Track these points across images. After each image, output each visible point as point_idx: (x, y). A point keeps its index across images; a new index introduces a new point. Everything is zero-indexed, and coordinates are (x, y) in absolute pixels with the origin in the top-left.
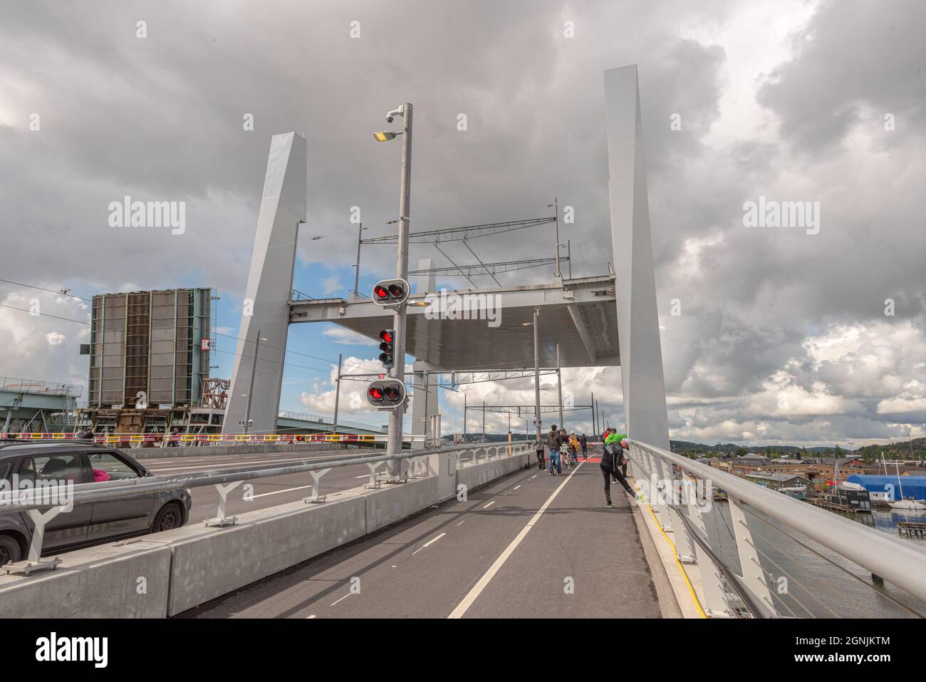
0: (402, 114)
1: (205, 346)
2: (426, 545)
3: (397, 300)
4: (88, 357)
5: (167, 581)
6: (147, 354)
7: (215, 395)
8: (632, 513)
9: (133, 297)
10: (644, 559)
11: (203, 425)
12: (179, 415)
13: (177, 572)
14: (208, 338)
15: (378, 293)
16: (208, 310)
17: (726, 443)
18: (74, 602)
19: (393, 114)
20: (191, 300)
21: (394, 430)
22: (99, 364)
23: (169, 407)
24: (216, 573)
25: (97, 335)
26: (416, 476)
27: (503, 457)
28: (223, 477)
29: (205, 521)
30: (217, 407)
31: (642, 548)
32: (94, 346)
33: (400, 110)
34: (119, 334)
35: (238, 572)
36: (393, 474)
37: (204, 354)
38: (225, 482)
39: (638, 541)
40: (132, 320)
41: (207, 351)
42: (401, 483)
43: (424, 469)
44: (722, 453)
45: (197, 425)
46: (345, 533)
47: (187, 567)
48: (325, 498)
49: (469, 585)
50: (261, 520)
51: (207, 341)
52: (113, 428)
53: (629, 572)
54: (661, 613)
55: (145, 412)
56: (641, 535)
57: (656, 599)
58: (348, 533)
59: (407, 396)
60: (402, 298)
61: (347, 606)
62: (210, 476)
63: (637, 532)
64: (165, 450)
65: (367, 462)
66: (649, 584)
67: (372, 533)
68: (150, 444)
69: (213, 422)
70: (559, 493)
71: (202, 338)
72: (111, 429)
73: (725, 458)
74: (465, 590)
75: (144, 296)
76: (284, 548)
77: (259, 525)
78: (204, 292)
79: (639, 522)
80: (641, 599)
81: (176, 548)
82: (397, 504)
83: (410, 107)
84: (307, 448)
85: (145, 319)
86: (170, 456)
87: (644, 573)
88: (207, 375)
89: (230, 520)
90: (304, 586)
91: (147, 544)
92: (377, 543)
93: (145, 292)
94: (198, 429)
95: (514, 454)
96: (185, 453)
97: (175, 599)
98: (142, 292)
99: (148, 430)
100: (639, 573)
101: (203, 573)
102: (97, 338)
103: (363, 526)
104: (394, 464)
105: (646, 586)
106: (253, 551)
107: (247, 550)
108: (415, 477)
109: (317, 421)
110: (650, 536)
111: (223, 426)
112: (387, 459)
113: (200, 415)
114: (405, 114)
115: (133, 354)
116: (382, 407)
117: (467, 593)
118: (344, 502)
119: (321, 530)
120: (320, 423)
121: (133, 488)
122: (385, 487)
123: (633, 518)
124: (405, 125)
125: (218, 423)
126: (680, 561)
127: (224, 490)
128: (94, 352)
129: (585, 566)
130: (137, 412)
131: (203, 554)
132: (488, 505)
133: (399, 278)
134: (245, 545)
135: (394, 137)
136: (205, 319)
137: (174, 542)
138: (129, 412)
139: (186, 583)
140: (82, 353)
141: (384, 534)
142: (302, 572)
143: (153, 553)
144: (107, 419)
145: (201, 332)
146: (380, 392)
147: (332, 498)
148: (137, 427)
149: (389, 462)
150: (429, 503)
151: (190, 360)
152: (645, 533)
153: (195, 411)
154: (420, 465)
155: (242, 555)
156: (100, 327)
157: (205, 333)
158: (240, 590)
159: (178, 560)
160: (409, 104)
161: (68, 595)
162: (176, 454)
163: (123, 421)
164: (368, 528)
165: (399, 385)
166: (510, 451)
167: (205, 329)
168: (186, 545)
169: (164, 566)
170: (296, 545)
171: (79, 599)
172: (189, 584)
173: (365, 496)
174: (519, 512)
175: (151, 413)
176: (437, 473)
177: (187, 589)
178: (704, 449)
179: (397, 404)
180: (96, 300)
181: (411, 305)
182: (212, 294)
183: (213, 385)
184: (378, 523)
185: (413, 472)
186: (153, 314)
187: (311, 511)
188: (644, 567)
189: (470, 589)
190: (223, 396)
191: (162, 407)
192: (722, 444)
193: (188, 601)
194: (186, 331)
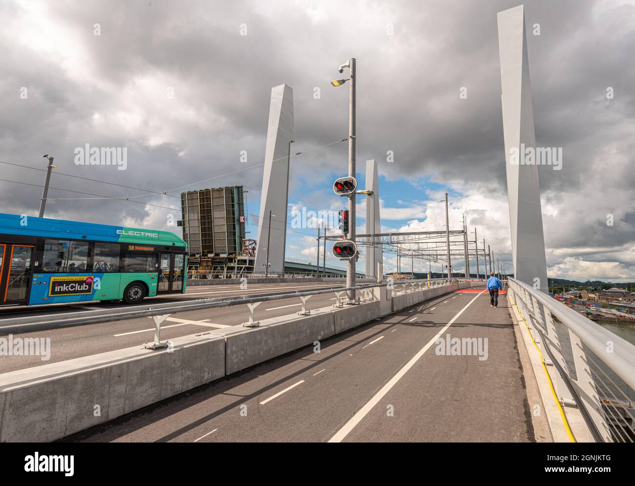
0: (349, 66)
1: (242, 220)
2: (371, 343)
3: (349, 191)
4: (182, 227)
5: (224, 356)
6: (212, 225)
7: (249, 249)
8: (514, 329)
9: (202, 193)
10: (519, 360)
11: (244, 266)
12: (231, 260)
13: (229, 351)
14: (243, 216)
15: (337, 187)
16: (242, 199)
17: (594, 280)
18: (177, 365)
19: (343, 67)
20: (232, 193)
21: (350, 273)
22: (187, 232)
23: (225, 256)
24: (250, 353)
25: (185, 215)
26: (366, 300)
27: (424, 289)
28: (250, 300)
29: (243, 324)
30: (251, 256)
31: (518, 353)
32: (184, 221)
33: (347, 64)
34: (196, 215)
35: (262, 353)
36: (351, 299)
37: (242, 225)
38: (252, 302)
39: (516, 348)
40: (202, 206)
41: (243, 223)
42: (356, 304)
43: (371, 296)
44: (591, 287)
45: (241, 266)
46: (322, 333)
47: (234, 349)
48: (310, 312)
49: (397, 370)
50: (273, 324)
51: (243, 217)
52: (197, 267)
53: (507, 368)
54: (527, 396)
55: (213, 259)
56: (518, 344)
57: (524, 387)
58: (324, 333)
59: (357, 251)
60: (352, 189)
61: (322, 377)
62: (244, 299)
63: (516, 342)
64: (224, 280)
65: (334, 291)
66: (521, 377)
67: (339, 334)
68: (217, 277)
69: (249, 264)
70: (462, 313)
71: (240, 215)
72: (196, 268)
73: (592, 291)
74: (394, 373)
75: (207, 192)
76: (287, 341)
77: (272, 327)
78: (239, 189)
79: (518, 335)
80: (513, 386)
81: (227, 338)
82: (354, 317)
83: (354, 60)
84: (302, 280)
85: (209, 205)
86: (227, 284)
87: (518, 370)
88: (244, 238)
89: (256, 324)
90: (299, 363)
91: (213, 335)
92: (340, 340)
93: (208, 190)
94: (242, 268)
95: (432, 287)
96: (235, 282)
97: (229, 366)
98: (206, 190)
99: (215, 268)
100: (514, 369)
101: (243, 352)
102: (185, 217)
103: (333, 329)
104: (351, 293)
105: (518, 378)
106: (269, 341)
107: (266, 341)
108: (364, 301)
109: (308, 264)
110: (525, 345)
111: (255, 266)
112: (346, 290)
113: (242, 260)
114: (351, 66)
115: (204, 225)
116: (342, 258)
117: (395, 374)
118: (321, 315)
119: (308, 331)
120: (310, 265)
121: (203, 305)
122: (346, 307)
123: (514, 332)
124: (351, 74)
125: (252, 265)
126: (544, 364)
127: (252, 307)
128: (184, 225)
129: (476, 363)
130: (209, 258)
131: (242, 342)
132: (413, 320)
133: (350, 176)
134: (265, 338)
135: (344, 83)
136: (241, 204)
137: (226, 335)
138: (205, 258)
139: (234, 358)
140: (178, 226)
141: (346, 334)
142: (298, 354)
143: (216, 341)
144: (193, 262)
145: (239, 211)
146: (340, 248)
147: (314, 313)
148: (209, 267)
149: (348, 292)
150: (374, 317)
151: (234, 229)
152: (522, 343)
153: (239, 258)
154: (368, 294)
155: (263, 343)
156: (186, 210)
157: (241, 213)
158: (263, 363)
159: (229, 345)
160: (353, 59)
161: (174, 361)
162: (230, 282)
163: (202, 263)
164: (336, 331)
165: (352, 245)
166: (429, 286)
167: (241, 210)
168: (233, 337)
169: (222, 348)
170: (294, 339)
171: (180, 363)
172: (236, 358)
173: (333, 312)
174: (432, 325)
175: (216, 259)
176: (379, 299)
177: (235, 361)
178: (576, 284)
179: (351, 256)
180: (183, 195)
181: (358, 193)
182: (244, 189)
183: (247, 243)
184: (342, 328)
185: (364, 297)
186: (214, 202)
187: (301, 320)
188: (518, 365)
189: (397, 372)
190: (254, 249)
191: (222, 256)
192: (591, 281)
193: (236, 367)
194: (231, 212)
